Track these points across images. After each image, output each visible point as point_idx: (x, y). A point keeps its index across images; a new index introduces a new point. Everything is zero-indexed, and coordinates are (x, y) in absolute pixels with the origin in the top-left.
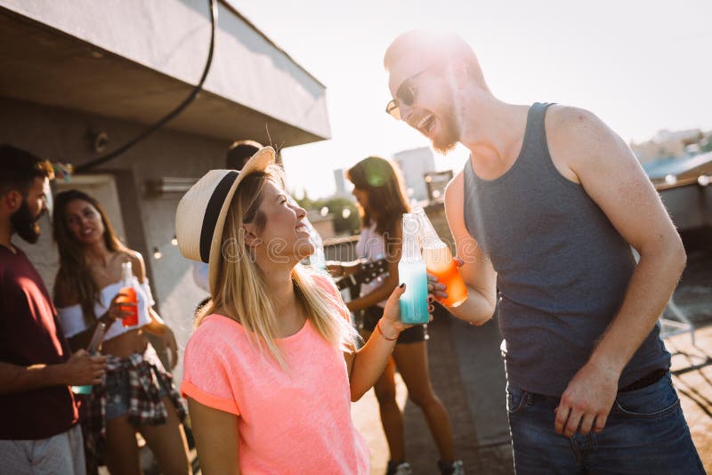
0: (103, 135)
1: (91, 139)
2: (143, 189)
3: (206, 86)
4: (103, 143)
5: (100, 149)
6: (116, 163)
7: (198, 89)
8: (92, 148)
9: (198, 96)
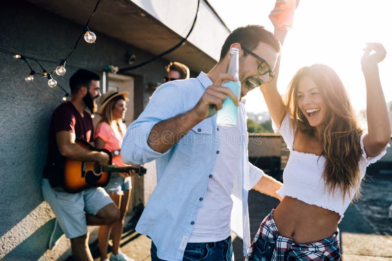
0: (134, 56)
1: (127, 58)
2: (147, 87)
3: (189, 39)
4: (133, 60)
5: (131, 63)
6: (136, 72)
7: (184, 40)
8: (127, 62)
9: (184, 43)
